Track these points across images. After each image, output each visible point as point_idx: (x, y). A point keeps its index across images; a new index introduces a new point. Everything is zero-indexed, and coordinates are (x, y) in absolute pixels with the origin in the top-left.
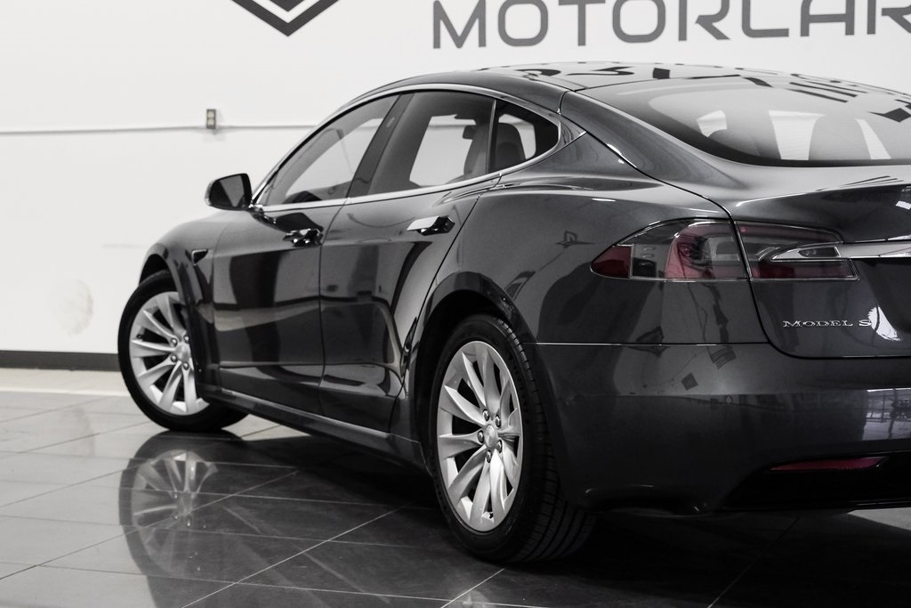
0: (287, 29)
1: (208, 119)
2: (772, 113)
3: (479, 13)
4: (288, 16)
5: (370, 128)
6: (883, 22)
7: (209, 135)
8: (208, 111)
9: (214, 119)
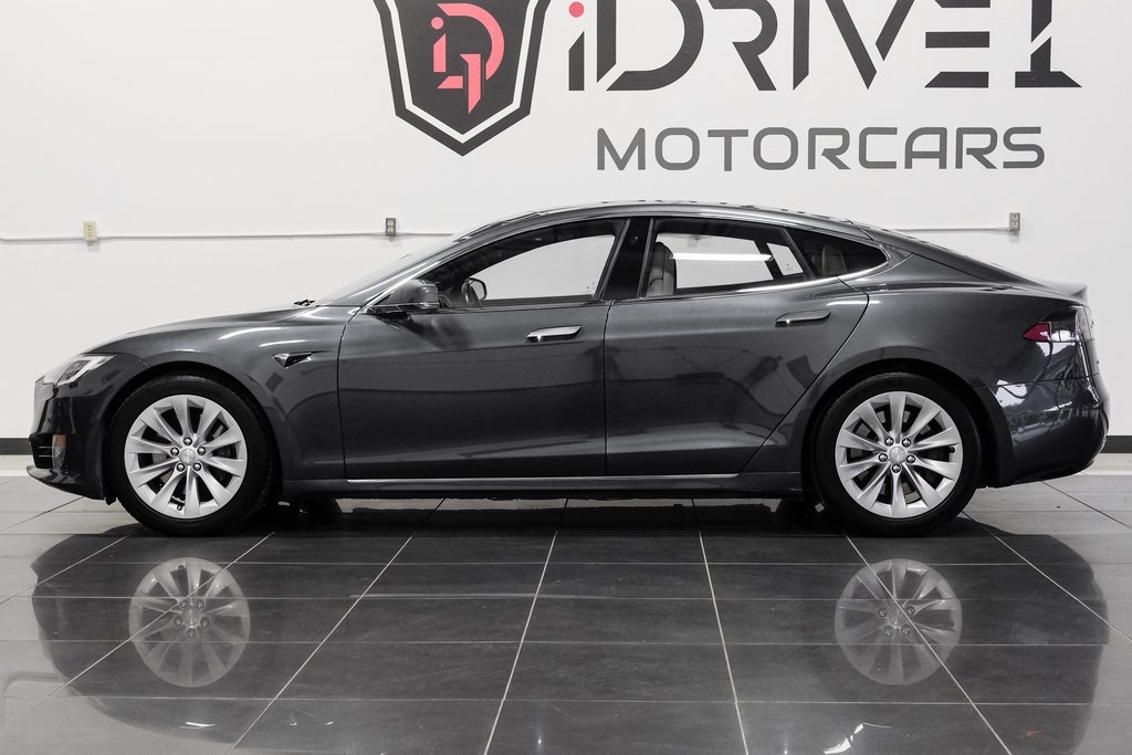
0: (462, 149)
1: (387, 227)
3: (639, 139)
4: (463, 138)
6: (968, 159)
7: (387, 242)
8: (387, 220)
9: (394, 227)
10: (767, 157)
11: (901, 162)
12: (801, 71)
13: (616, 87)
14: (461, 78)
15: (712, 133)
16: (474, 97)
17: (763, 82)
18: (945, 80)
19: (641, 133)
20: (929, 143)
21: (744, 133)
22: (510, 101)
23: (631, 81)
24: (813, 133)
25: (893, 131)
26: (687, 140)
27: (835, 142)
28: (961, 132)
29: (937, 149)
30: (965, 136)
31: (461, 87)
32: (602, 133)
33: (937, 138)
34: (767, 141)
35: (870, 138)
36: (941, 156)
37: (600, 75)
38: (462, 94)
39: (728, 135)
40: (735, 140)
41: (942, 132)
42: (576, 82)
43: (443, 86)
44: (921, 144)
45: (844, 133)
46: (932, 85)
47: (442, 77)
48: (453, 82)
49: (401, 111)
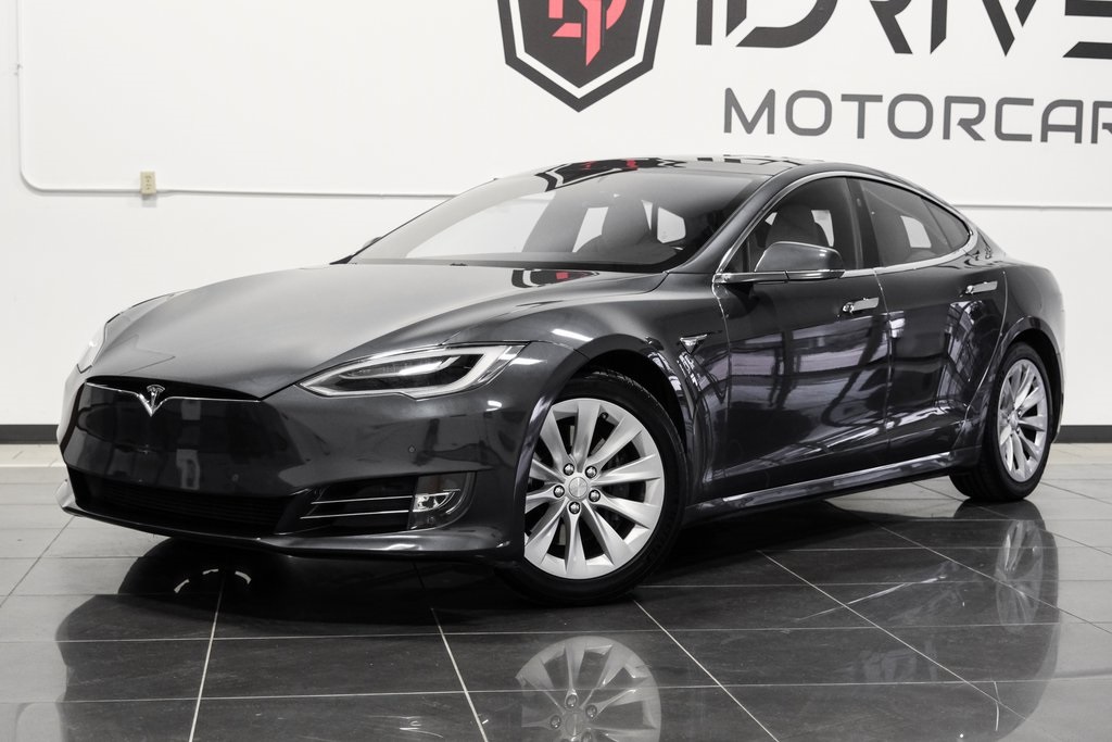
0: (578, 104)
3: (769, 100)
4: (579, 93)
6: (1103, 134)
10: (901, 125)
11: (1037, 135)
12: (938, 35)
13: (745, 43)
14: (579, 25)
15: (846, 98)
16: (593, 48)
17: (900, 44)
18: (1083, 50)
19: (771, 94)
20: (1065, 116)
21: (878, 99)
22: (631, 54)
23: (763, 38)
24: (949, 101)
25: (1029, 102)
26: (819, 104)
27: (971, 111)
28: (1097, 105)
29: (1073, 122)
30: (1101, 110)
31: (579, 36)
32: (729, 92)
33: (1073, 110)
34: (901, 107)
35: (1006, 108)
36: (1077, 129)
37: (730, 29)
38: (579, 44)
39: (862, 100)
40: (868, 105)
41: (1078, 105)
42: (704, 36)
43: (559, 33)
44: (1058, 116)
45: (980, 102)
46: (1068, 55)
47: (558, 23)
48: (570, 30)
49: (511, 59)
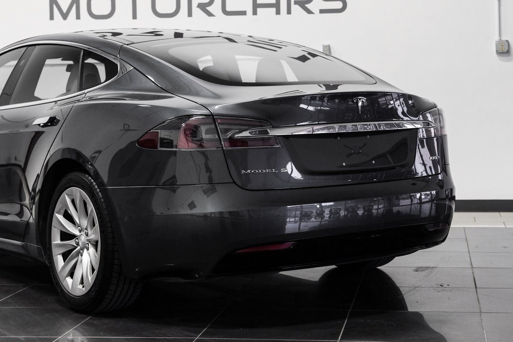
2: (237, 57)
5: (10, 66)
